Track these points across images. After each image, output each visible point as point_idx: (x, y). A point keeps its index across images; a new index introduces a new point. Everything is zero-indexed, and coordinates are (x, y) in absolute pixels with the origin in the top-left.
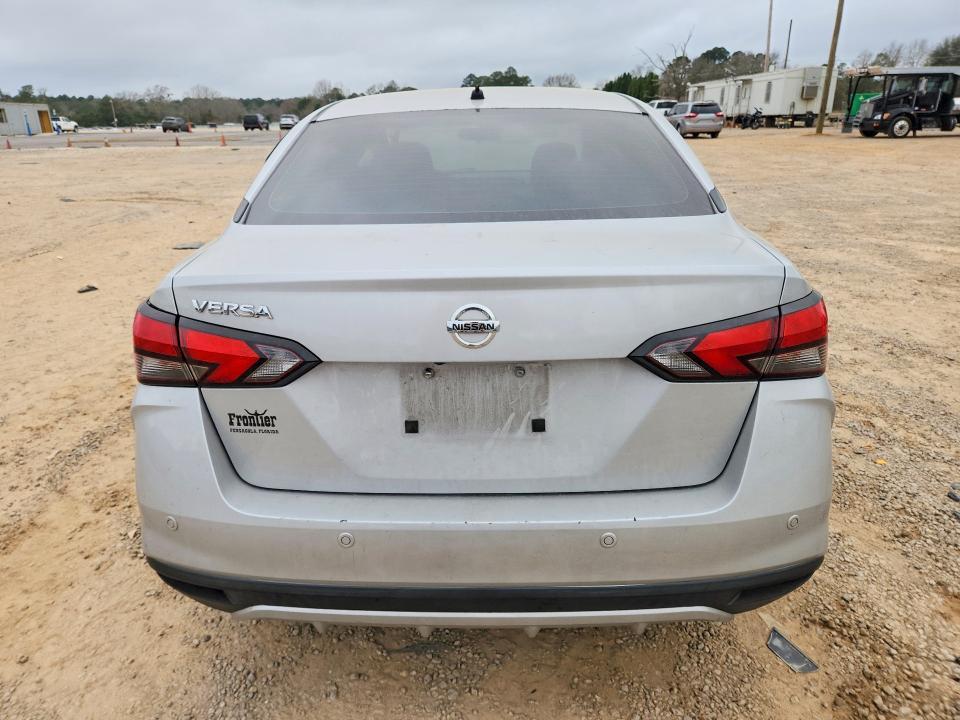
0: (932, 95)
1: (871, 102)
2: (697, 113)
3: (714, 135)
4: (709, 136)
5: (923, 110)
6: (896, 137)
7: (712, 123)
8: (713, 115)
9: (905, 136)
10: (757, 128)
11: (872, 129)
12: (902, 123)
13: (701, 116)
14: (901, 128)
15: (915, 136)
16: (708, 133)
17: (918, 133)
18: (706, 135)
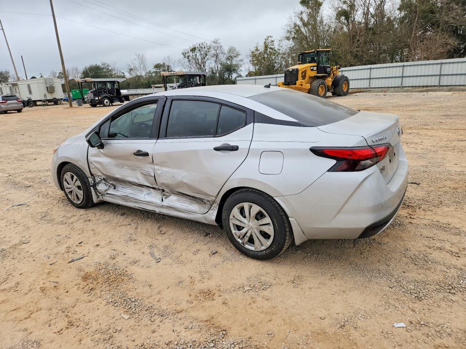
0: (113, 89)
1: (91, 92)
2: (7, 100)
3: (19, 111)
4: (16, 112)
5: (111, 95)
6: (106, 106)
7: (17, 105)
8: (16, 101)
9: (109, 106)
10: (32, 107)
11: (96, 103)
12: (106, 101)
13: (9, 102)
14: (107, 102)
15: (112, 105)
16: (15, 110)
17: (113, 104)
18: (14, 112)
